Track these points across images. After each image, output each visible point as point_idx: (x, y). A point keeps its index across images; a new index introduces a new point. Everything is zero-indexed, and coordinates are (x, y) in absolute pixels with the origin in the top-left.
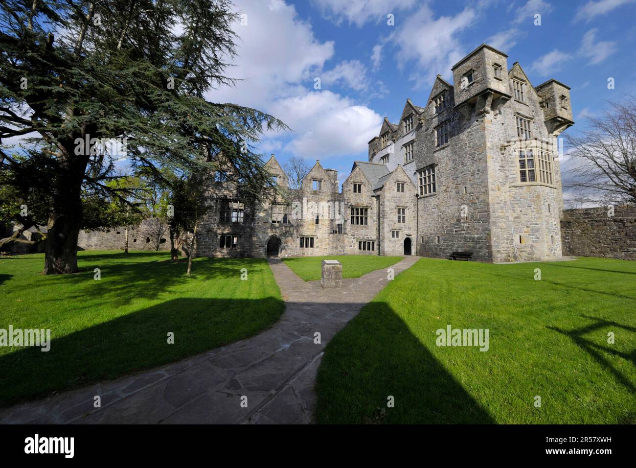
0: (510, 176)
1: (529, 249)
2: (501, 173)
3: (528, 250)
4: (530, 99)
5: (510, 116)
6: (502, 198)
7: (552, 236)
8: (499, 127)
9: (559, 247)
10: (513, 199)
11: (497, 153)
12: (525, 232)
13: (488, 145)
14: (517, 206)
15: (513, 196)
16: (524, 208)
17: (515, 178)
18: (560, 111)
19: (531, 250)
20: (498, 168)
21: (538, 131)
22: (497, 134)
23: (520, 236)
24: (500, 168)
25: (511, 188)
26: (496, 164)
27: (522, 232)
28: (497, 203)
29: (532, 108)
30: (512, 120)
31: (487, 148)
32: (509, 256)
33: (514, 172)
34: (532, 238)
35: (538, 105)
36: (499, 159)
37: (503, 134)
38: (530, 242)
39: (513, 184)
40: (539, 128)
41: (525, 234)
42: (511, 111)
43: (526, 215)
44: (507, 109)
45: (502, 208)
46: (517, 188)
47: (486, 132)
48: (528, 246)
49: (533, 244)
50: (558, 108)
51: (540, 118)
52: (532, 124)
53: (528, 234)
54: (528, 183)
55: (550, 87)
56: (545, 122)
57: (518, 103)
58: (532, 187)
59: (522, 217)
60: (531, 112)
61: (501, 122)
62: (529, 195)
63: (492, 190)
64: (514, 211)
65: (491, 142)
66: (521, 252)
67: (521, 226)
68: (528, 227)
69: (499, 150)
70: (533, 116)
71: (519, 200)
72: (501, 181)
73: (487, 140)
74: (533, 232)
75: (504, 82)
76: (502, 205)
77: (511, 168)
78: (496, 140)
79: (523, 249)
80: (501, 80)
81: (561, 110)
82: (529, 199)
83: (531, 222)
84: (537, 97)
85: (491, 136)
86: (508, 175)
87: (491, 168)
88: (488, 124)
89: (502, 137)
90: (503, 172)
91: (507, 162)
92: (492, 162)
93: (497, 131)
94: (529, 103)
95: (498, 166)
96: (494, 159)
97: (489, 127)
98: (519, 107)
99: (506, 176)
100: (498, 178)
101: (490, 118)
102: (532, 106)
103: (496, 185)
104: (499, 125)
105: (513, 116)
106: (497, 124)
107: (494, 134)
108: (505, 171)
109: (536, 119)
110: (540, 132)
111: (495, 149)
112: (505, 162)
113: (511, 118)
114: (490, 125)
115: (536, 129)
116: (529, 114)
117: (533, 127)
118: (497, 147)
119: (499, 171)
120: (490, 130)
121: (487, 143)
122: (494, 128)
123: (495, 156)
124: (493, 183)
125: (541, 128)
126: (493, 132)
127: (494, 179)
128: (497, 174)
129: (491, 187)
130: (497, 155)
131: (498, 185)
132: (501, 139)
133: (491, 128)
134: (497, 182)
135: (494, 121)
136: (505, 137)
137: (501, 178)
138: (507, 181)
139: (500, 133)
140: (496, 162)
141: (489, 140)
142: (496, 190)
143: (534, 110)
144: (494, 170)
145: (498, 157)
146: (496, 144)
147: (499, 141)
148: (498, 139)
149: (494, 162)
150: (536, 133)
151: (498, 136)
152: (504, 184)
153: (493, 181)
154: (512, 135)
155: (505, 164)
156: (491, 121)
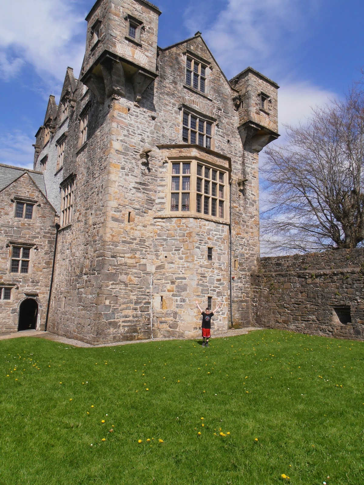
0: (157, 201)
1: (172, 318)
2: (139, 195)
3: (170, 319)
4: (217, 91)
5: (170, 108)
6: (137, 234)
7: (210, 298)
8: (144, 121)
9: (223, 314)
10: (157, 237)
11: (133, 161)
12: (169, 291)
13: (117, 145)
14: (161, 248)
15: (158, 232)
16: (171, 253)
17: (164, 203)
18: (255, 115)
19: (174, 320)
20: (133, 185)
21: (226, 139)
22: (139, 132)
23: (162, 297)
24: (139, 186)
25: (156, 220)
26: (130, 178)
27: (164, 291)
28: (124, 242)
29: (218, 103)
30: (175, 115)
31: (112, 151)
32: (135, 331)
33: (162, 195)
34: (177, 301)
35: (230, 103)
36: (137, 171)
37: (152, 133)
38: (174, 308)
39: (159, 214)
40: (228, 135)
41: (168, 293)
42: (172, 101)
43: (172, 263)
44: (166, 96)
45: (133, 251)
46: (164, 220)
47: (114, 124)
48: (170, 314)
49: (177, 310)
50: (253, 110)
51: (231, 121)
52: (214, 129)
53: (172, 293)
54: (180, 213)
55: (246, 78)
56: (238, 128)
57: (191, 92)
58: (184, 220)
59: (167, 266)
60: (214, 111)
61: (150, 114)
62: (179, 231)
63: (115, 220)
64: (157, 256)
65: (121, 141)
66: (161, 322)
67: (163, 281)
68: (173, 283)
69: (138, 157)
70: (218, 116)
71: (165, 240)
72: (138, 207)
73: (114, 137)
74: (178, 292)
75: (147, 50)
76: (134, 246)
77: (160, 188)
78: (136, 140)
79: (163, 319)
80: (140, 46)
81: (258, 113)
82: (178, 238)
83: (178, 276)
84: (229, 89)
85: (126, 133)
86: (153, 197)
87: (117, 183)
88: (120, 113)
89: (148, 137)
90: (144, 192)
91: (153, 178)
92: (120, 175)
93: (140, 126)
94: (214, 96)
95: (132, 182)
96: (126, 171)
97: (123, 117)
98: (192, 98)
99: (149, 200)
100: (130, 201)
101: (127, 104)
102: (219, 102)
103: (125, 213)
104: (146, 118)
105: (176, 108)
106: (140, 116)
107: (130, 130)
108: (148, 192)
109: (224, 122)
110: (228, 141)
111: (132, 154)
112: (150, 177)
113: (173, 112)
114: (124, 115)
115: (221, 136)
116: (212, 112)
117: (216, 132)
118: (136, 152)
119: (135, 190)
120: (123, 122)
121: (113, 142)
122: (133, 121)
123: (130, 166)
124: (117, 208)
125: (231, 136)
126: (129, 127)
127: (122, 202)
128: (129, 195)
129: (113, 214)
130: (134, 164)
131: (130, 213)
132: (146, 141)
133: (125, 119)
134: (127, 207)
135: (133, 110)
136: (155, 138)
137: (138, 201)
138: (150, 207)
139: (144, 131)
140: (130, 175)
141: (118, 138)
142: (124, 220)
143: (221, 107)
144: (123, 187)
145: (136, 167)
146: (133, 146)
147: (141, 143)
148: (140, 140)
149: (124, 174)
150: (220, 141)
151: (141, 135)
152: (143, 212)
153: (119, 205)
154: (170, 138)
155: (150, 180)
156: (129, 110)
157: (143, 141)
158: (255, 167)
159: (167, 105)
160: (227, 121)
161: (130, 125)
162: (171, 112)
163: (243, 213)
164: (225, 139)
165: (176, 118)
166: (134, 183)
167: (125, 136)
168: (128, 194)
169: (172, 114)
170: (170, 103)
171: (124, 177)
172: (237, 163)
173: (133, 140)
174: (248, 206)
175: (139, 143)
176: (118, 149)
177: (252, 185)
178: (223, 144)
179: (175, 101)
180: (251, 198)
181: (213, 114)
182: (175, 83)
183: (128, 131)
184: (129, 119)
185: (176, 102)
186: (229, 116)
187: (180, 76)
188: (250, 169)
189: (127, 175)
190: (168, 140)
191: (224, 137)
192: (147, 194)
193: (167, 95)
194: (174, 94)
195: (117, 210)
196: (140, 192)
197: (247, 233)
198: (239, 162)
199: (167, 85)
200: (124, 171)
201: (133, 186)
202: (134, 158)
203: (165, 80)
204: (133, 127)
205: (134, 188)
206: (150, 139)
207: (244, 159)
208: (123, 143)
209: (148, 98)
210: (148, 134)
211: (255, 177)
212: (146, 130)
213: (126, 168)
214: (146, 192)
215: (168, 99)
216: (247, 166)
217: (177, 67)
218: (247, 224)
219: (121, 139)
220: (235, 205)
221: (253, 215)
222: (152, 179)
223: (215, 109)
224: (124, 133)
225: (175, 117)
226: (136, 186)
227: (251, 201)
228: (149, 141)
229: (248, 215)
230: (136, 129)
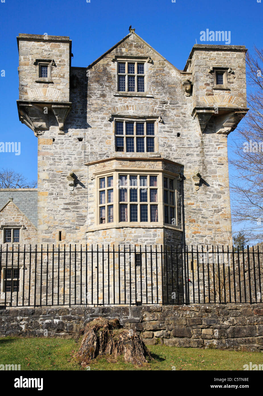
0: (89, 216)
2: (69, 214)
4: (161, 83)
5: (99, 124)
8: (69, 146)
11: (61, 185)
12: (99, 298)
13: (43, 175)
16: (100, 263)
17: (93, 218)
18: (205, 97)
21: (175, 132)
22: (65, 157)
24: (69, 207)
25: (88, 234)
26: (59, 201)
29: (162, 97)
30: (104, 128)
31: (40, 181)
33: (91, 210)
36: (66, 194)
37: (79, 154)
39: (91, 228)
40: (177, 128)
42: (101, 116)
45: (66, 265)
46: (94, 233)
47: (40, 158)
51: (182, 111)
52: (157, 126)
56: (192, 116)
57: (123, 99)
60: (156, 107)
61: (76, 137)
64: (90, 267)
65: (47, 170)
67: (95, 290)
69: (66, 180)
70: (162, 111)
72: (68, 225)
73: (40, 169)
77: (90, 204)
78: (63, 165)
81: (210, 94)
85: (52, 162)
86: (84, 214)
87: (46, 208)
88: (45, 145)
89: (75, 159)
90: (74, 211)
91: (83, 195)
92: (49, 201)
93: (66, 152)
94: (156, 91)
95: (61, 204)
96: (54, 195)
97: (48, 149)
98: (126, 104)
99: (80, 217)
100: (60, 222)
101: (51, 135)
102: (164, 95)
103: (56, 233)
104: (72, 142)
105: (106, 121)
106: (65, 142)
107: (56, 158)
108: (78, 210)
109: (170, 114)
110: (179, 135)
111: (60, 179)
112: (79, 196)
113: (103, 126)
114: (49, 146)
115: (168, 132)
116: (153, 110)
117: (159, 129)
118: (63, 176)
119: (64, 211)
120: (48, 153)
121: (40, 174)
122: (58, 149)
123: (58, 190)
124: (47, 230)
125: (182, 127)
126: (55, 155)
127: (52, 225)
128: (59, 217)
129: (44, 236)
130: (62, 187)
131: (60, 233)
132: (73, 163)
133: (51, 149)
134: (57, 227)
135: (58, 138)
136: (82, 158)
137: (69, 221)
138: (82, 224)
139: (71, 154)
140: (58, 199)
141: (44, 169)
142: (55, 240)
143: (166, 100)
144: (52, 210)
145: (64, 190)
146: (60, 172)
147: (68, 166)
148: (67, 164)
149: (52, 199)
150: (166, 138)
151: (68, 159)
152: (74, 229)
153: (49, 227)
154: (99, 153)
155: (80, 199)
156: (54, 140)
157: (70, 164)
158: (222, 153)
159: (95, 121)
160: (175, 113)
161: (56, 153)
162: (100, 127)
163: (203, 209)
164: (172, 134)
165: (107, 131)
166: (63, 205)
167: (51, 165)
168: (57, 216)
169: (101, 128)
170: (98, 118)
171: (53, 201)
172: (192, 155)
173: (60, 166)
174: (211, 199)
175: (67, 167)
176: (44, 178)
177: (218, 174)
178: (171, 139)
179: (104, 114)
180: (216, 189)
181: (155, 112)
182: (103, 96)
183: (54, 159)
184: (54, 148)
185: (105, 116)
186: (179, 106)
187: (109, 87)
188: (214, 156)
189: (56, 199)
190: (98, 155)
191: (172, 132)
192: (78, 211)
193: (95, 111)
194: (102, 108)
195: (47, 232)
196: (70, 211)
197: (209, 230)
198: (195, 153)
199: (94, 102)
200: (52, 196)
201: (62, 207)
202: (62, 182)
203: (91, 97)
204: (59, 154)
205: (63, 209)
206: (78, 160)
207: (203, 148)
208: (49, 172)
209: (74, 122)
210: (76, 156)
211: (222, 164)
212: (73, 153)
213: (54, 193)
214: (76, 210)
215: (96, 115)
216: (207, 155)
217: (105, 78)
218: (210, 219)
219: (47, 168)
220: (189, 202)
221: (220, 208)
222: (81, 197)
223: (158, 105)
224: (50, 163)
225: (105, 130)
226: (66, 206)
227: (215, 193)
228: (76, 163)
229: (211, 209)
230: (62, 155)
